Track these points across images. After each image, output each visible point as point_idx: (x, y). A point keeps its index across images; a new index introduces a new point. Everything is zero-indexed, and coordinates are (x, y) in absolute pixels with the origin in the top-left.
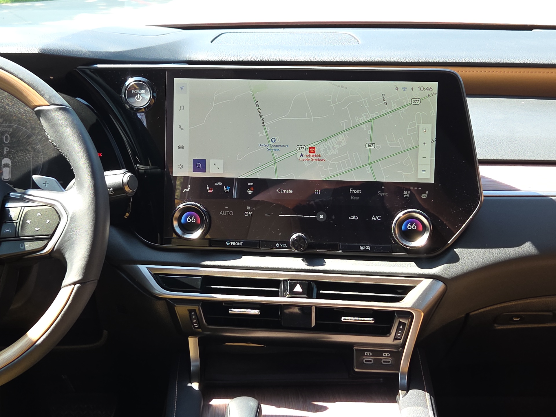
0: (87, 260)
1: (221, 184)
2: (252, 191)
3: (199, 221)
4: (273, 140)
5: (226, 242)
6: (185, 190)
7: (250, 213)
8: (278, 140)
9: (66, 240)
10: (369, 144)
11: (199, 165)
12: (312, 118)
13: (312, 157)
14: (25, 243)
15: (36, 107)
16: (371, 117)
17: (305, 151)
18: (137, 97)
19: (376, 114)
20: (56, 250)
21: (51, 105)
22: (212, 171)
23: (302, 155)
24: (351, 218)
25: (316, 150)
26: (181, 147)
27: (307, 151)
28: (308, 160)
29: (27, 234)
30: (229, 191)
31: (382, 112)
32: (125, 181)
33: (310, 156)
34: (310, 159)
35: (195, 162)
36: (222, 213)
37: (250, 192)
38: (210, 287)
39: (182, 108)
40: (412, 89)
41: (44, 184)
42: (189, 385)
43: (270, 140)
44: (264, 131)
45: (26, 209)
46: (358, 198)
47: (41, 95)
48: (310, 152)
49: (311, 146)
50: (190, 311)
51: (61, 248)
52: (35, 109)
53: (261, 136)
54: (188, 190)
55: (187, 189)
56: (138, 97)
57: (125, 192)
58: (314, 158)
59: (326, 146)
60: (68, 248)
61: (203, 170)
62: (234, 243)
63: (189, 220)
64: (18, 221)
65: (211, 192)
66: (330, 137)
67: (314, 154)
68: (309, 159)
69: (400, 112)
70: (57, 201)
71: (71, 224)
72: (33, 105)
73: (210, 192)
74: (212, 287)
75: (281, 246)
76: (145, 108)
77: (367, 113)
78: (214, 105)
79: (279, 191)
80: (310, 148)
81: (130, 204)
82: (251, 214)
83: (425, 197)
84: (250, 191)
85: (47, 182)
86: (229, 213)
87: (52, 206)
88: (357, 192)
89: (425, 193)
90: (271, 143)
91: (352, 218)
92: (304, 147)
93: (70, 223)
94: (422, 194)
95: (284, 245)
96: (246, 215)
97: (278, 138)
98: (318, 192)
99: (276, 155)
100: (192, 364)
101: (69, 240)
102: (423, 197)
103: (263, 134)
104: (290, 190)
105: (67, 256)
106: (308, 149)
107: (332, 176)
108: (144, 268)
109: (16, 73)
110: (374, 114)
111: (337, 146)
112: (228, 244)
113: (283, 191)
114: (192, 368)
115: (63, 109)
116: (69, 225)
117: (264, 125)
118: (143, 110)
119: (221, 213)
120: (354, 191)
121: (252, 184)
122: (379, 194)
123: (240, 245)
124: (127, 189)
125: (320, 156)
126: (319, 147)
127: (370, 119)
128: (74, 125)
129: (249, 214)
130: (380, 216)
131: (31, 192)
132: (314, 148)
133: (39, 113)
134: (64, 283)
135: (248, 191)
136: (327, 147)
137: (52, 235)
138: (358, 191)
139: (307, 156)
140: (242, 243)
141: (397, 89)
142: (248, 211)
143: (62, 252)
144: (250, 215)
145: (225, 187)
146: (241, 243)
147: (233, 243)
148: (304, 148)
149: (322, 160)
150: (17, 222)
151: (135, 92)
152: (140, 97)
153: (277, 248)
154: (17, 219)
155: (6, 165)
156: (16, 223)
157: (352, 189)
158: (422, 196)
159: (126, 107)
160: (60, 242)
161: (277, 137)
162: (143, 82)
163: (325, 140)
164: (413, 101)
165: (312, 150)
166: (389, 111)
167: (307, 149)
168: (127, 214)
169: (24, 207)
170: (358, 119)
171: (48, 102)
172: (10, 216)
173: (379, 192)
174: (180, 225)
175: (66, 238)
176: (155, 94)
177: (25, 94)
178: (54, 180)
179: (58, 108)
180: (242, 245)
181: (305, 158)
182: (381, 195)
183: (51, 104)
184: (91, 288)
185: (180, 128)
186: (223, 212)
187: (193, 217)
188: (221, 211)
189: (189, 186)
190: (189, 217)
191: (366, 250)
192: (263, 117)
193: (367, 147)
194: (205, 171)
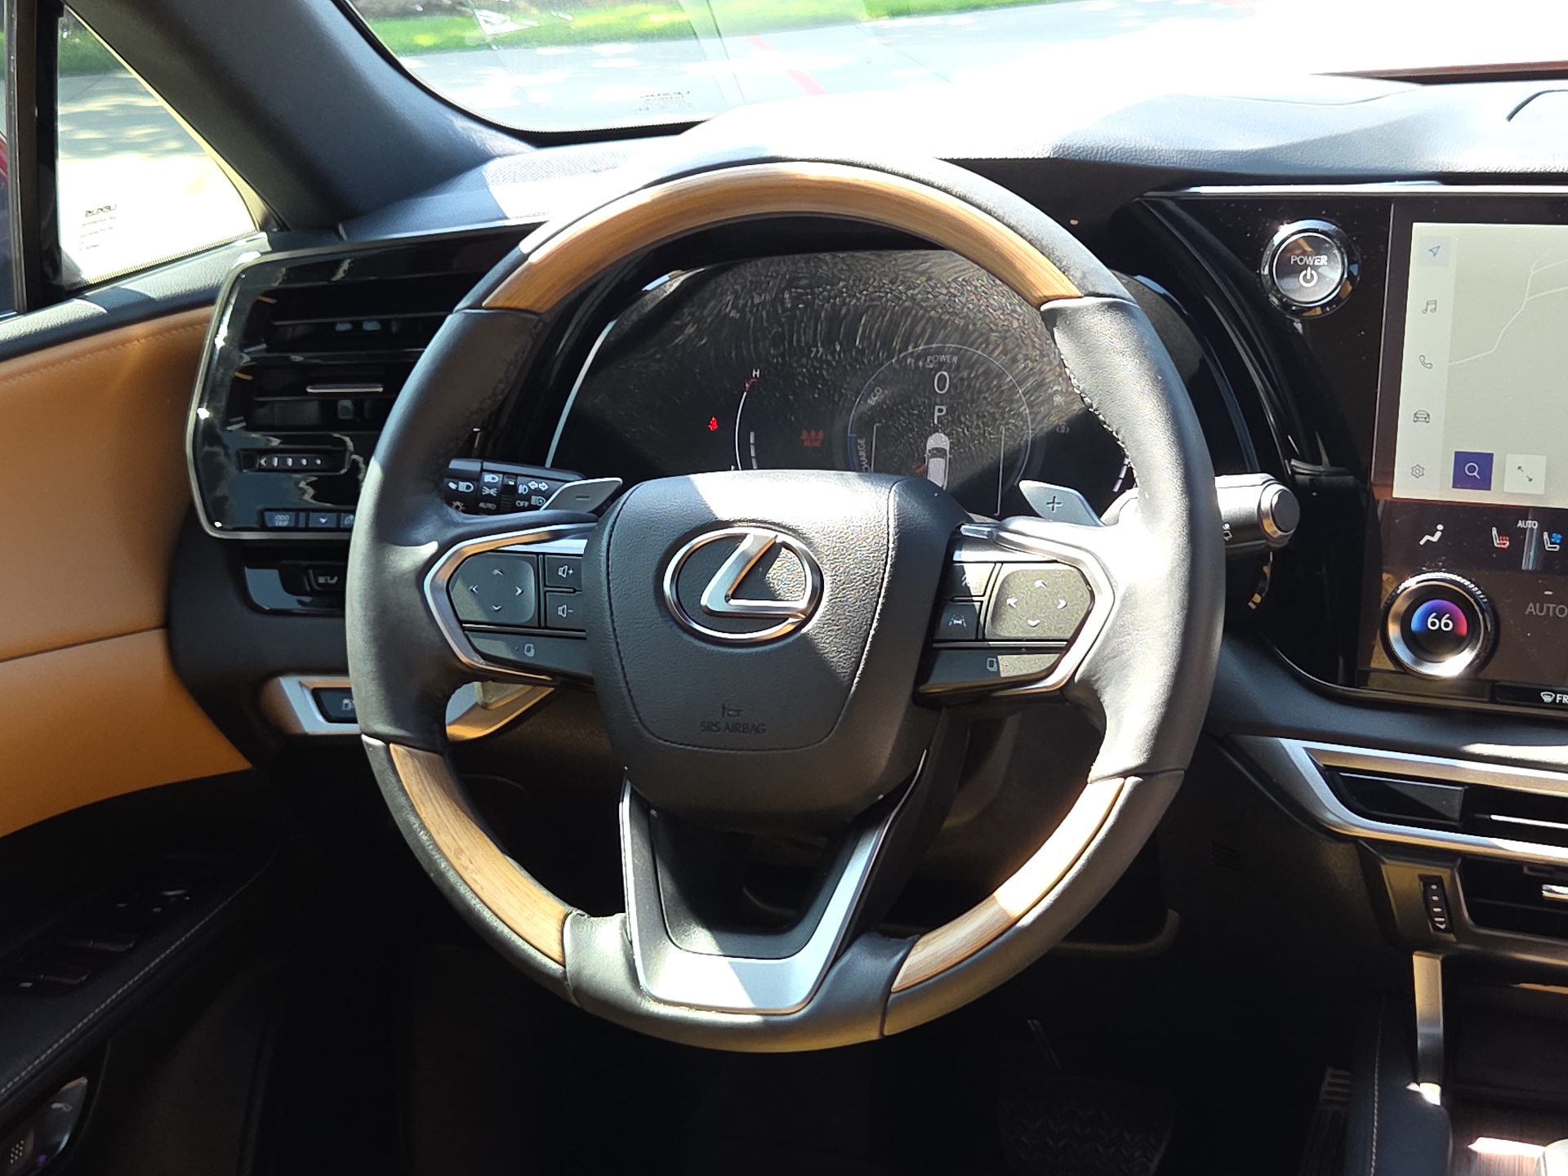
0: (1161, 713)
1: (1535, 525)
3: (1464, 629)
5: (1542, 694)
6: (1427, 538)
9: (1107, 656)
11: (1472, 469)
14: (999, 657)
15: (1045, 300)
18: (1306, 275)
20: (1080, 681)
21: (1086, 295)
22: (1510, 487)
26: (1422, 418)
29: (1007, 635)
30: (1558, 546)
32: (1265, 506)
35: (1461, 458)
36: (1533, 610)
38: (1487, 817)
39: (1431, 306)
41: (1048, 503)
42: (1413, 1087)
45: (1007, 569)
47: (1060, 269)
50: (1427, 881)
51: (1093, 676)
52: (1043, 308)
54: (1435, 539)
55: (1433, 536)
56: (1308, 277)
57: (1265, 536)
60: (1112, 679)
61: (1485, 483)
63: (1433, 624)
64: (985, 599)
65: (1503, 546)
70: (1087, 551)
71: (1121, 615)
72: (1041, 295)
73: (1499, 546)
74: (1494, 817)
76: (1323, 307)
78: (1526, 299)
81: (1266, 569)
85: (1056, 501)
86: (1554, 609)
87: (1073, 564)
93: (1119, 611)
100: (1421, 1030)
101: (1114, 657)
105: (1108, 699)
108: (1296, 749)
109: (1000, 212)
112: (1547, 699)
114: (1419, 1043)
115: (1116, 307)
116: (1117, 616)
118: (1319, 311)
119: (1531, 608)
124: (1270, 527)
128: (1143, 350)
131: (1018, 523)
133: (1051, 318)
134: (1097, 770)
137: (1071, 642)
143: (1096, 687)
145: (1546, 536)
147: (1562, 697)
150: (982, 602)
151: (1299, 262)
152: (1312, 275)
154: (982, 594)
155: (939, 452)
156: (979, 603)
159: (1270, 304)
160: (1092, 659)
162: (1322, 233)
168: (1257, 598)
169: (1002, 563)
171: (1078, 286)
172: (966, 584)
174: (1409, 637)
175: (1106, 652)
176: (1355, 269)
177: (1019, 266)
178: (1077, 496)
179: (1103, 304)
183: (1086, 293)
184: (1167, 789)
185: (1424, 364)
186: (1538, 605)
187: (1447, 615)
188: (1531, 605)
189: (1440, 527)
190: (1434, 614)
194: (1488, 488)
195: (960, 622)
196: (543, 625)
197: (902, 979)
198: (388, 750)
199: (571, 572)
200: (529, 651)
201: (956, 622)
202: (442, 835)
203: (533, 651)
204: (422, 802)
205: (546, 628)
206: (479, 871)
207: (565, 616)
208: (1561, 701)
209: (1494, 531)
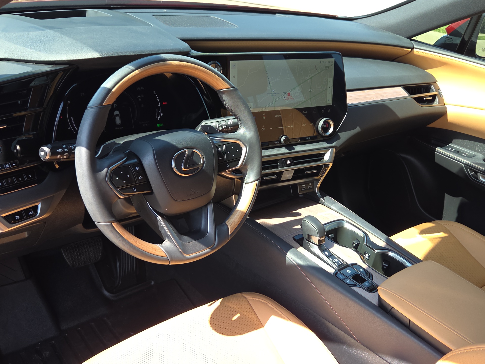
4: (274, 91)
10: (310, 89)
12: (289, 78)
14: (229, 164)
17: (286, 95)
19: (313, 75)
23: (285, 97)
24: (303, 125)
31: (315, 74)
39: (234, 77)
40: (326, 62)
44: (270, 86)
46: (306, 116)
48: (288, 95)
49: (288, 92)
52: (221, 91)
58: (290, 98)
60: (249, 163)
64: (224, 153)
66: (296, 87)
67: (290, 96)
69: (321, 73)
77: (310, 75)
78: (248, 74)
79: (276, 116)
80: (288, 93)
83: (329, 112)
84: (264, 118)
88: (305, 113)
89: (329, 110)
90: (273, 92)
95: (278, 142)
97: (275, 89)
98: (291, 114)
99: (275, 98)
103: (269, 88)
104: (280, 115)
105: (248, 167)
107: (296, 106)
111: (298, 92)
116: (249, 151)
117: (270, 83)
121: (265, 114)
125: (292, 97)
126: (292, 92)
130: (313, 123)
132: (290, 93)
136: (294, 92)
137: (240, 158)
141: (320, 62)
142: (263, 128)
148: (286, 93)
149: (293, 99)
153: (275, 144)
155: (117, 115)
157: (304, 111)
163: (294, 89)
164: (326, 68)
165: (289, 94)
166: (317, 73)
169: (224, 145)
170: (306, 78)
172: (220, 151)
173: (313, 112)
181: (286, 98)
183: (231, 87)
191: (308, 139)
192: (269, 79)
193: (309, 91)
195: (221, 159)
196: (136, 183)
197: (231, 232)
198: (112, 224)
199: (138, 168)
200: (135, 190)
201: (220, 159)
202: (131, 240)
203: (135, 189)
204: (124, 234)
205: (138, 183)
206: (142, 244)
207: (141, 179)
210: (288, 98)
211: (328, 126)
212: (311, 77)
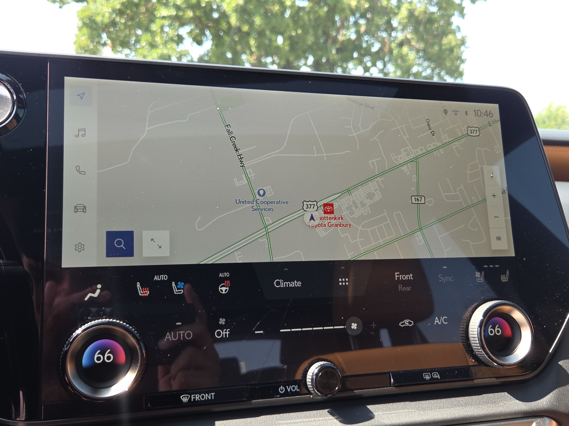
1: (166, 277)
2: (228, 288)
3: (123, 357)
4: (262, 192)
6: (90, 295)
7: (226, 331)
8: (269, 192)
10: (416, 197)
11: (119, 243)
12: (325, 154)
13: (329, 221)
16: (414, 155)
17: (316, 211)
19: (421, 150)
22: (146, 253)
23: (312, 218)
24: (402, 324)
25: (334, 208)
26: (81, 209)
27: (321, 211)
28: (323, 225)
30: (182, 291)
31: (430, 147)
33: (326, 218)
34: (327, 225)
35: (111, 236)
36: (170, 337)
37: (224, 291)
39: (82, 132)
40: (466, 112)
43: (256, 192)
44: (244, 176)
46: (409, 289)
48: (325, 212)
49: (326, 201)
53: (238, 185)
54: (96, 295)
58: (334, 222)
59: (351, 202)
61: (129, 252)
62: (198, 397)
63: (99, 359)
65: (145, 295)
66: (356, 186)
67: (333, 216)
68: (325, 225)
69: (454, 147)
73: (142, 295)
75: (289, 390)
77: (408, 148)
78: (147, 129)
79: (278, 283)
80: (325, 205)
82: (228, 333)
83: (506, 281)
84: (224, 289)
86: (184, 334)
88: (406, 277)
89: (505, 274)
90: (258, 197)
91: (404, 324)
92: (315, 203)
94: (502, 276)
95: (294, 388)
96: (219, 335)
97: (269, 188)
98: (345, 282)
99: (268, 220)
102: (504, 281)
103: (243, 181)
104: (297, 281)
106: (322, 207)
107: (366, 252)
110: (418, 150)
111: (368, 202)
112: (185, 400)
113: (285, 283)
117: (242, 166)
119: (168, 336)
120: (402, 277)
121: (227, 274)
122: (441, 279)
123: (210, 398)
125: (342, 219)
126: (339, 203)
127: (412, 157)
129: (224, 333)
130: (446, 317)
132: (332, 205)
135: (220, 289)
136: (352, 204)
138: (408, 277)
139: (321, 219)
140: (213, 394)
141: (445, 112)
142: (222, 327)
144: (226, 335)
145: (173, 284)
146: (211, 395)
147: (195, 397)
148: (316, 205)
149: (347, 225)
153: (282, 395)
157: (399, 273)
158: (502, 278)
161: (267, 187)
163: (348, 191)
164: (469, 132)
165: (328, 208)
166: (438, 146)
167: (320, 206)
170: (395, 157)
173: (440, 276)
174: (80, 371)
180: (213, 398)
181: (317, 222)
182: (443, 281)
185: (79, 171)
186: (172, 333)
187: (109, 350)
188: (168, 333)
189: (99, 286)
190: (99, 351)
191: (432, 378)
192: (240, 152)
193: (414, 201)
194: (132, 255)
208: (194, 399)
209: (138, 285)
210: (326, 222)
211: (509, 332)
212: (412, 156)
